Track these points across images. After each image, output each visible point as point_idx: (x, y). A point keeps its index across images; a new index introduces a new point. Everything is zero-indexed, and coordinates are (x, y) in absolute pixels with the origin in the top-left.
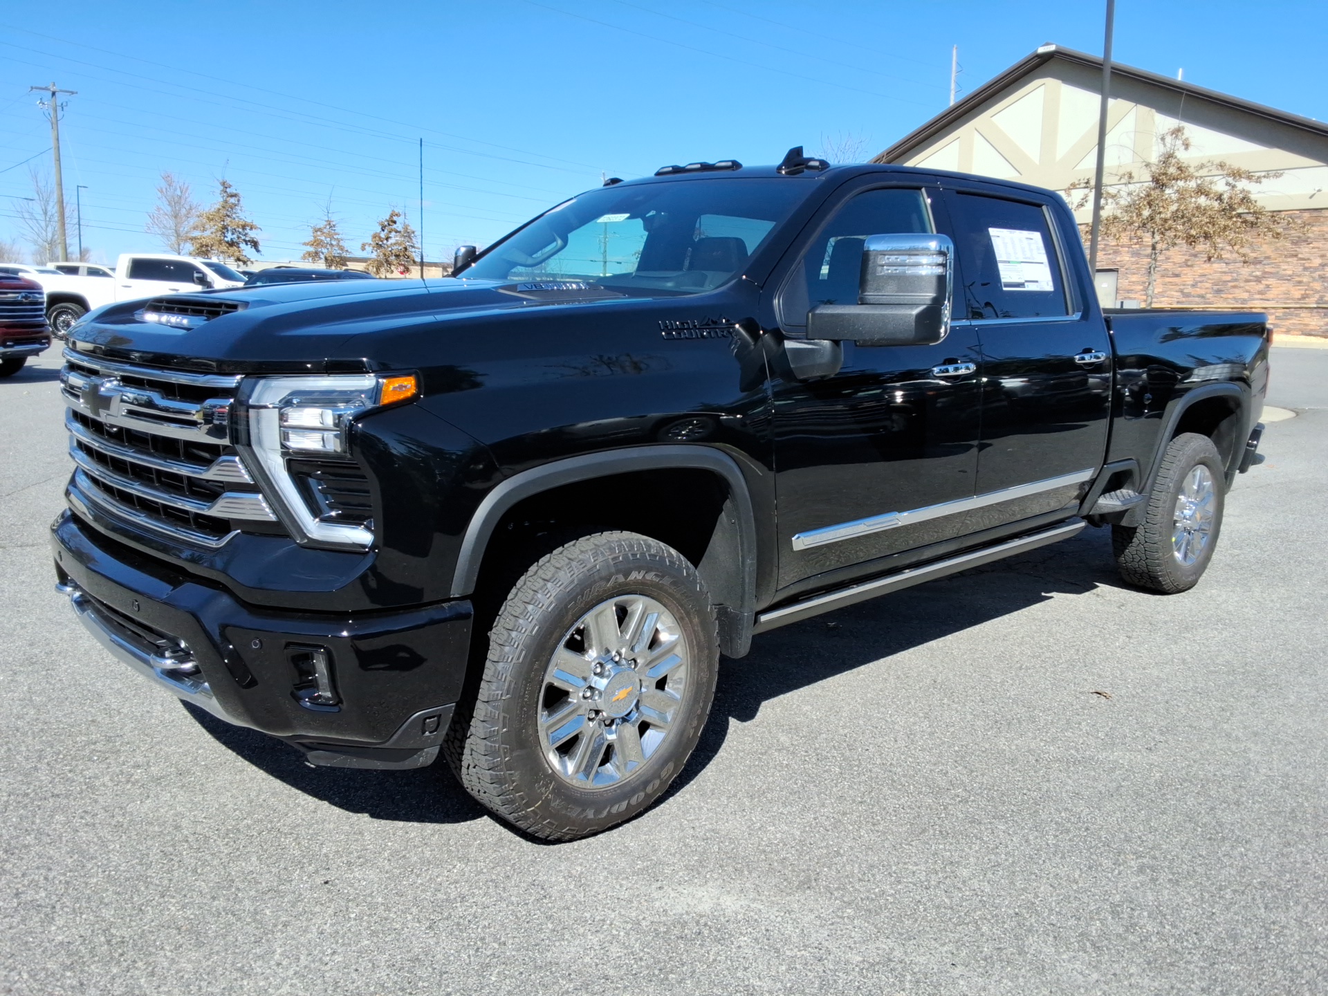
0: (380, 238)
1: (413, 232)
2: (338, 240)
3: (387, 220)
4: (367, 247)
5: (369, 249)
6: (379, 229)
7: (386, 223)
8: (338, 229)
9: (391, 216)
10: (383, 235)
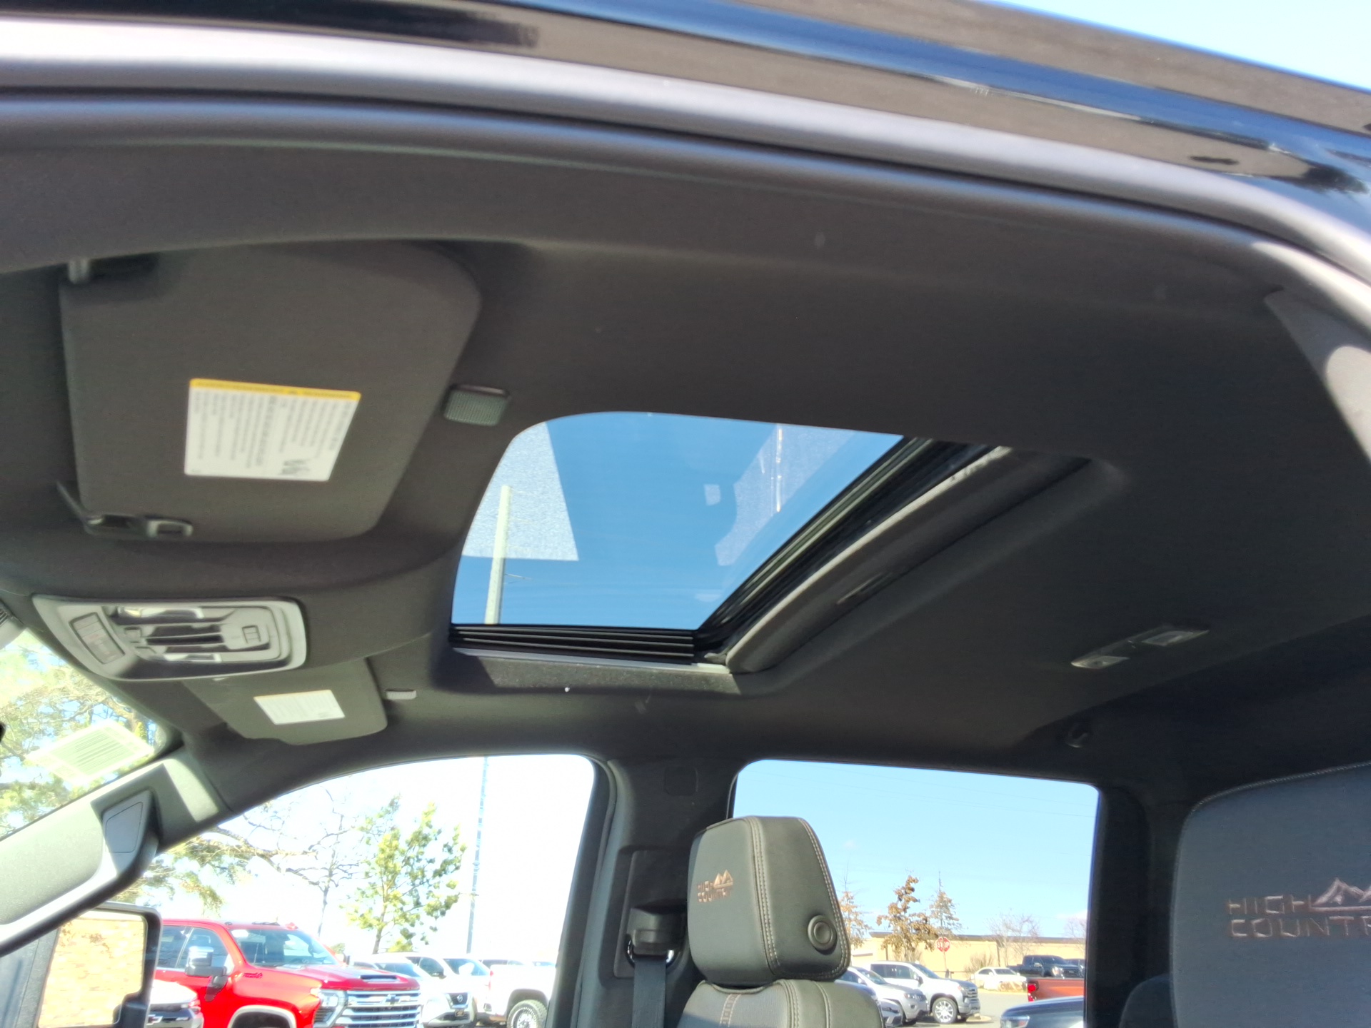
0: (897, 908)
1: (950, 901)
2: (856, 913)
3: (903, 888)
4: (883, 920)
5: (885, 923)
6: (895, 898)
7: (903, 891)
8: (856, 901)
9: (909, 882)
10: (900, 905)
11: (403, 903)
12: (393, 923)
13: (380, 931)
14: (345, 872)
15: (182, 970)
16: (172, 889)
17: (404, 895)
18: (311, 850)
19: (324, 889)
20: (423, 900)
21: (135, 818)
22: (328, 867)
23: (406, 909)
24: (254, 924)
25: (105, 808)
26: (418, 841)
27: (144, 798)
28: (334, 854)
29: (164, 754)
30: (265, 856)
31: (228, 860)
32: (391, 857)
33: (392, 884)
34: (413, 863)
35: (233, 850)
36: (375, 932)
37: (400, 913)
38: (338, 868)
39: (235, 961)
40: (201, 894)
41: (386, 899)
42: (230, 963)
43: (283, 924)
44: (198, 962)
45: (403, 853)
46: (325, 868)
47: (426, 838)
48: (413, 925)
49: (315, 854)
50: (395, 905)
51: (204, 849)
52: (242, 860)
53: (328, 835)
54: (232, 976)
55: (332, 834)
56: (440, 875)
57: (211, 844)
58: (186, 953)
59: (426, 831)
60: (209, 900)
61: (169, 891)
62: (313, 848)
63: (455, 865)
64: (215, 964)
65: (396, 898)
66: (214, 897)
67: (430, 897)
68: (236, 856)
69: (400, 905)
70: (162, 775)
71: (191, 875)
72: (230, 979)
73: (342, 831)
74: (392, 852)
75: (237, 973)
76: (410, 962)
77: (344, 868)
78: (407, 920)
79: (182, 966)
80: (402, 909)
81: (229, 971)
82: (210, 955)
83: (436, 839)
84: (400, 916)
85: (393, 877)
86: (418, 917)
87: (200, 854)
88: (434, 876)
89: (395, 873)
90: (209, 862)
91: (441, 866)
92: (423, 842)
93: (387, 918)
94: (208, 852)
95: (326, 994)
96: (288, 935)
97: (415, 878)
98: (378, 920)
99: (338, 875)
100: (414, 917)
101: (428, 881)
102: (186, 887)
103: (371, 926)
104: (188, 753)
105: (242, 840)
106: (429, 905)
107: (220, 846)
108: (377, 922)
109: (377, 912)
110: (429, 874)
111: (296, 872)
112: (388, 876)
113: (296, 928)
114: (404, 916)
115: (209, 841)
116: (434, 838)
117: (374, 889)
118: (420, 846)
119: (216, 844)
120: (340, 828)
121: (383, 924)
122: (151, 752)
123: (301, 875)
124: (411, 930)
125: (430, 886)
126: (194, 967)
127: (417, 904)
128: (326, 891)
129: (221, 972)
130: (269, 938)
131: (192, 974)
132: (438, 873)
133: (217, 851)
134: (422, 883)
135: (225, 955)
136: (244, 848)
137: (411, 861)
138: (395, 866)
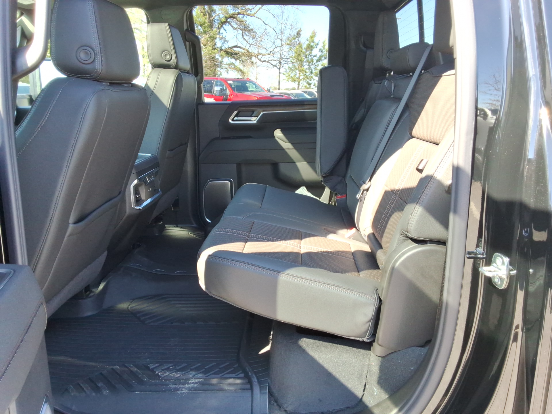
11: (306, 72)
12: (303, 80)
13: (299, 83)
14: (285, 61)
15: (213, 95)
16: (226, 69)
17: (306, 69)
20: (314, 71)
22: (279, 60)
23: (307, 74)
24: (235, 78)
26: (309, 48)
28: (280, 54)
31: (244, 58)
32: (299, 55)
33: (302, 65)
34: (309, 57)
35: (244, 54)
36: (297, 83)
37: (305, 76)
38: (282, 60)
39: (230, 91)
40: (237, 70)
41: (300, 71)
42: (228, 92)
43: (245, 78)
44: (217, 91)
45: (304, 53)
47: (312, 47)
48: (311, 80)
49: (273, 54)
50: (303, 73)
51: (234, 54)
56: (319, 61)
58: (214, 88)
59: (312, 44)
62: (271, 52)
63: (324, 57)
64: (223, 92)
65: (303, 70)
67: (316, 70)
68: (246, 56)
69: (305, 73)
71: (232, 63)
72: (229, 97)
73: (282, 45)
74: (300, 53)
75: (231, 94)
76: (303, 93)
77: (285, 60)
78: (308, 78)
79: (213, 93)
80: (306, 74)
81: (228, 94)
82: (221, 89)
83: (316, 47)
84: (305, 77)
85: (301, 63)
86: (312, 77)
87: (234, 56)
88: (317, 62)
89: (302, 61)
90: (238, 59)
91: (319, 58)
92: (311, 49)
93: (301, 78)
94: (236, 55)
96: (248, 83)
97: (310, 63)
98: (298, 79)
99: (283, 62)
100: (311, 77)
101: (315, 64)
102: (232, 68)
103: (295, 81)
105: (246, 50)
106: (315, 73)
107: (239, 53)
108: (297, 79)
109: (298, 76)
110: (315, 61)
111: (268, 62)
112: (299, 62)
113: (250, 80)
114: (307, 77)
115: (235, 51)
116: (315, 47)
117: (295, 67)
118: (310, 50)
119: (237, 52)
120: (281, 44)
121: (299, 80)
123: (270, 63)
124: (310, 82)
125: (316, 65)
126: (217, 93)
127: (311, 72)
128: (279, 69)
129: (226, 95)
130: (241, 83)
131: (216, 95)
132: (318, 61)
133: (239, 55)
134: (312, 65)
135: (226, 89)
136: (248, 53)
137: (308, 56)
138: (301, 58)
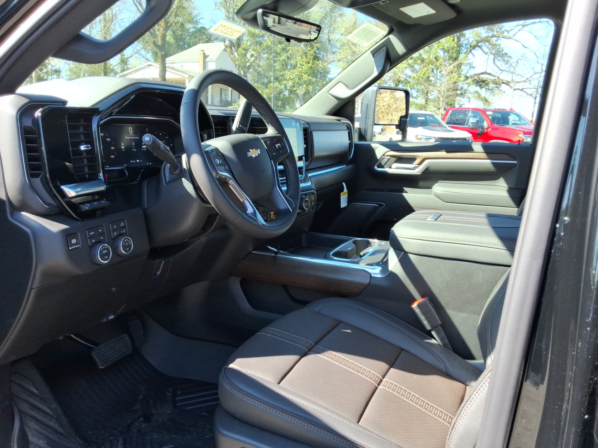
15: (467, 127)
16: (469, 98)
18: (528, 80)
19: (534, 97)
21: (382, 56)
22: (536, 88)
24: (495, 109)
25: (374, 53)
27: (384, 49)
28: (539, 81)
29: (389, 34)
30: (507, 83)
31: (492, 85)
35: (493, 81)
39: (488, 124)
42: (485, 125)
43: (508, 109)
44: (472, 123)
46: (534, 88)
49: (529, 82)
51: (481, 81)
52: (498, 86)
53: (535, 73)
54: (487, 129)
55: (538, 73)
57: (484, 79)
58: (469, 119)
60: (484, 102)
61: (468, 99)
62: (529, 79)
64: (480, 124)
66: (486, 100)
68: (495, 84)
70: (389, 40)
71: (477, 92)
72: (486, 130)
75: (489, 128)
79: (467, 125)
81: (486, 127)
82: (478, 121)
87: (480, 83)
90: (484, 87)
94: (483, 83)
95: (525, 137)
96: (511, 114)
102: (475, 97)
104: (395, 32)
105: (497, 77)
107: (488, 80)
111: (522, 90)
113: (514, 111)
115: (483, 78)
119: (485, 79)
122: (385, 33)
123: (525, 92)
126: (471, 125)
129: (483, 128)
130: (502, 115)
131: (471, 128)
133: (487, 82)
135: (484, 121)
136: (497, 80)
